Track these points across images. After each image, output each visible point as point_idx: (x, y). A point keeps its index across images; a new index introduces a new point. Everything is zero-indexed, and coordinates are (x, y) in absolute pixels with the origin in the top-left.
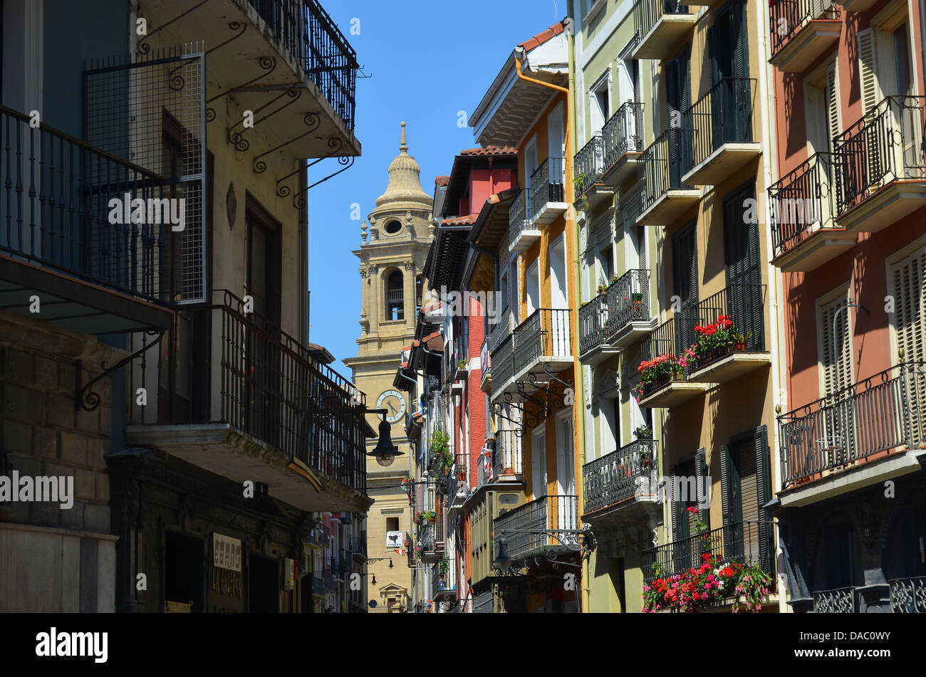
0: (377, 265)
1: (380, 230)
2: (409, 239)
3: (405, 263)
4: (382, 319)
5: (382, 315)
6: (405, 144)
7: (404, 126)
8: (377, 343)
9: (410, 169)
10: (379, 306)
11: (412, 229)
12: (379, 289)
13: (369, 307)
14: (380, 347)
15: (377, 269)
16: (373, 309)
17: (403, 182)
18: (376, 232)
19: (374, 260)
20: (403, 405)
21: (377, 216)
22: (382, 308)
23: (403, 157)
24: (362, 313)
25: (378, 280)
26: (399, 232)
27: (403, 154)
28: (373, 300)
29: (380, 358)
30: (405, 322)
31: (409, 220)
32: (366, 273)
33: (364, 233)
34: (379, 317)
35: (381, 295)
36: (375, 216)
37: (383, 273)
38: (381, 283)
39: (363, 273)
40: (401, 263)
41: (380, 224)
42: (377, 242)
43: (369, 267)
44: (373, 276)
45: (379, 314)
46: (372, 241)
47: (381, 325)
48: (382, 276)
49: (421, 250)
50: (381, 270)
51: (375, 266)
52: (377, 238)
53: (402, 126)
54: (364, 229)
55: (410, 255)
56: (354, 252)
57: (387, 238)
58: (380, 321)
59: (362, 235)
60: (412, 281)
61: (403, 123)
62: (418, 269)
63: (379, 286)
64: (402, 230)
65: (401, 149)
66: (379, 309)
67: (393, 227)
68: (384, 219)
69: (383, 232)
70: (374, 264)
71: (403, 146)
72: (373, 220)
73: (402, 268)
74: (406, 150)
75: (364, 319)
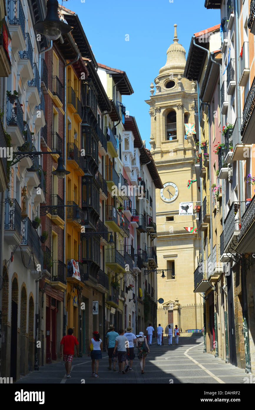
0: (160, 107)
1: (162, 87)
2: (180, 90)
3: (177, 105)
4: (163, 140)
5: (163, 138)
6: (176, 37)
7: (176, 26)
8: (160, 154)
9: (180, 51)
10: (162, 132)
11: (181, 85)
12: (161, 123)
13: (155, 134)
14: (162, 156)
15: (160, 110)
16: (158, 134)
17: (176, 58)
18: (159, 88)
19: (158, 104)
20: (177, 191)
21: (160, 79)
22: (163, 133)
23: (175, 44)
24: (151, 137)
25: (161, 117)
26: (173, 87)
27: (176, 42)
28: (158, 129)
29: (162, 162)
30: (178, 141)
31: (180, 79)
32: (153, 114)
33: (152, 90)
34: (162, 139)
35: (163, 126)
36: (159, 79)
37: (164, 112)
38: (163, 118)
39: (152, 114)
40: (175, 106)
41: (162, 84)
42: (160, 93)
43: (155, 108)
44: (157, 114)
45: (162, 137)
46: (157, 93)
47: (162, 143)
48: (163, 114)
49: (187, 98)
50: (162, 110)
51: (159, 108)
52: (160, 91)
53: (175, 27)
54: (152, 87)
55: (181, 100)
56: (146, 101)
57: (165, 91)
58: (162, 141)
59: (151, 91)
60: (182, 116)
61: (175, 25)
62: (185, 109)
63: (161, 120)
64: (175, 86)
65: (174, 40)
66: (162, 134)
67: (170, 84)
68: (165, 80)
69: (163, 88)
70: (158, 107)
71: (176, 38)
72: (157, 81)
73: (175, 109)
74: (177, 40)
75: (152, 141)
